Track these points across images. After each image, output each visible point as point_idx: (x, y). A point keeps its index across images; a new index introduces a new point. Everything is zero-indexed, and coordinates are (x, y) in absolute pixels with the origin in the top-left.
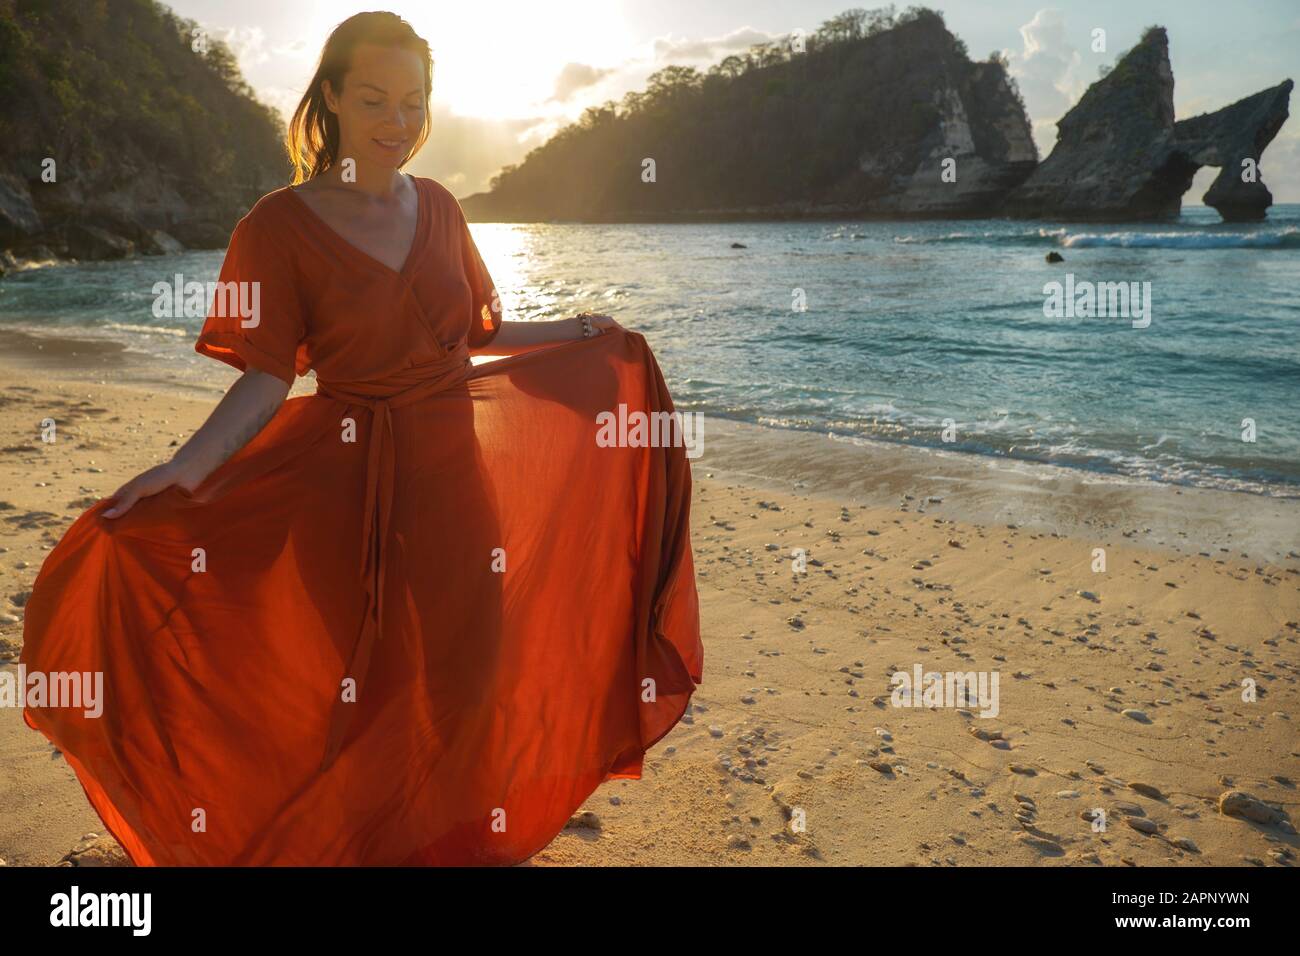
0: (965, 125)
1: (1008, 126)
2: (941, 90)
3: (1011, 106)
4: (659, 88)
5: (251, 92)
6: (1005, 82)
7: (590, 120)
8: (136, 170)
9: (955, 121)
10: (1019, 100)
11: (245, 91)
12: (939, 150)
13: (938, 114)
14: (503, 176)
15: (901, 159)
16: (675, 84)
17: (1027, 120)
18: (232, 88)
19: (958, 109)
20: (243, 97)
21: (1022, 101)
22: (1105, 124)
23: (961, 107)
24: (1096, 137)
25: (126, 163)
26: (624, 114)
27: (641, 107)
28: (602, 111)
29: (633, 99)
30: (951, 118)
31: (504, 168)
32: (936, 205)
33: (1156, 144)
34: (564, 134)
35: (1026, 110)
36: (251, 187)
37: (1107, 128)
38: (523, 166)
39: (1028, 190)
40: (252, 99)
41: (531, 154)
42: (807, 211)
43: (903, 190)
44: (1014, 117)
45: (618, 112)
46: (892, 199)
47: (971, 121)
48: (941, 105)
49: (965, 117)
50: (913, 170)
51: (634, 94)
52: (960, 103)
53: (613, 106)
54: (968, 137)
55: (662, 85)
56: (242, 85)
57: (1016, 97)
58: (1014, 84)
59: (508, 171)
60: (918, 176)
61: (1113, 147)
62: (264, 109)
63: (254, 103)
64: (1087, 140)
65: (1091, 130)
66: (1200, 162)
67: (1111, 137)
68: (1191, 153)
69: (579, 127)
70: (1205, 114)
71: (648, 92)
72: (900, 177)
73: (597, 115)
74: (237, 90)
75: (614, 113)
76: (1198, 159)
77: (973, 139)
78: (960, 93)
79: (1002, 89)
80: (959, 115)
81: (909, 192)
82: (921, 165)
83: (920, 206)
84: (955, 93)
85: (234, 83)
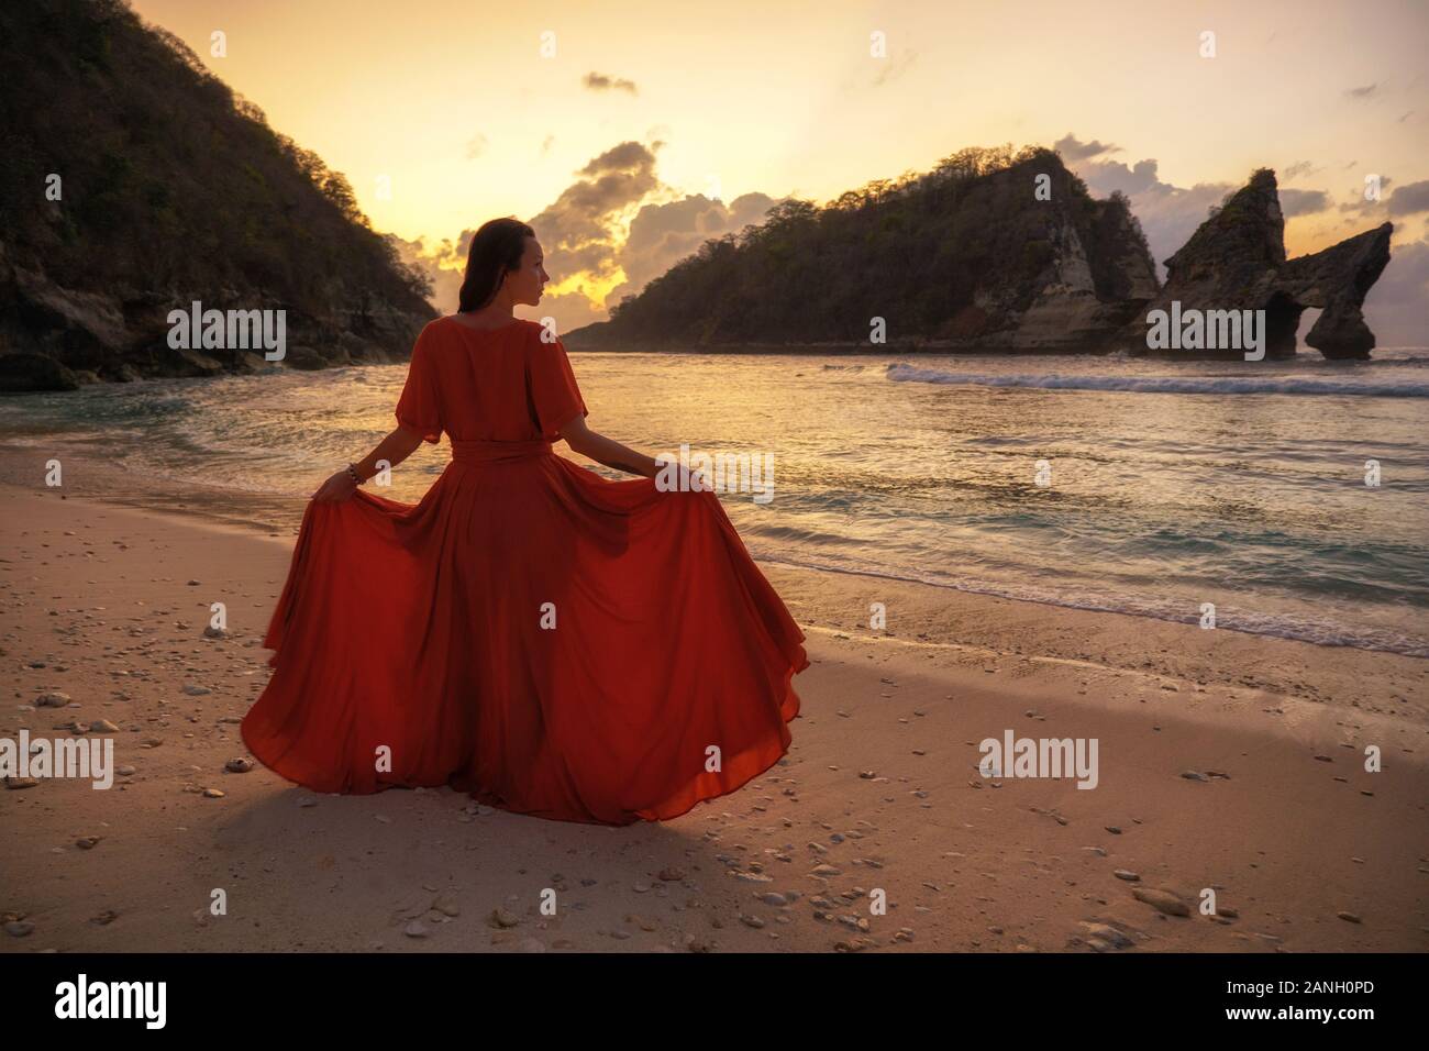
0: (1085, 262)
1: (1130, 264)
2: (1057, 229)
3: (1133, 245)
4: (778, 222)
5: (366, 220)
6: (1128, 221)
7: (709, 252)
8: (237, 294)
9: (1073, 259)
10: (1141, 238)
11: (360, 220)
12: (1053, 287)
13: (1052, 251)
14: (623, 306)
15: (1016, 296)
16: (793, 218)
17: (1150, 258)
18: (347, 216)
19: (1076, 247)
20: (359, 225)
21: (1145, 240)
22: (1211, 264)
23: (1079, 244)
24: (1203, 277)
25: (228, 287)
26: (742, 247)
27: (760, 240)
28: (721, 244)
29: (753, 233)
30: (1069, 257)
31: (623, 298)
32: (1049, 341)
33: (1261, 285)
34: (683, 265)
35: (1149, 249)
36: (360, 313)
37: (1213, 268)
38: (642, 296)
39: (1135, 328)
40: (367, 227)
41: (650, 284)
42: (921, 345)
43: (1015, 326)
44: (1136, 256)
45: (738, 244)
46: (1005, 335)
47: (1091, 260)
48: (1057, 243)
49: (1084, 255)
50: (1028, 306)
51: (753, 227)
52: (1078, 241)
53: (733, 239)
54: (1087, 275)
55: (780, 219)
56: (358, 213)
57: (1139, 235)
58: (1138, 223)
59: (628, 301)
60: (1031, 312)
61: (1219, 286)
62: (378, 237)
63: (369, 231)
64: (1194, 279)
65: (1197, 269)
66: (1302, 302)
67: (1217, 276)
68: (1294, 293)
69: (698, 258)
70: (1308, 255)
71: (767, 226)
72: (1013, 313)
73: (716, 247)
74: (351, 219)
75: (733, 245)
76: (1302, 299)
77: (1092, 277)
78: (1078, 231)
79: (1123, 227)
80: (1078, 253)
81: (1022, 329)
82: (1035, 302)
83: (1033, 342)
84: (1073, 231)
85: (351, 212)
